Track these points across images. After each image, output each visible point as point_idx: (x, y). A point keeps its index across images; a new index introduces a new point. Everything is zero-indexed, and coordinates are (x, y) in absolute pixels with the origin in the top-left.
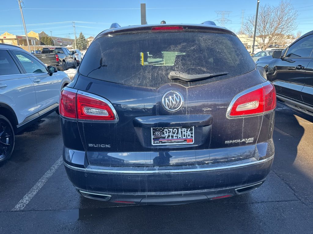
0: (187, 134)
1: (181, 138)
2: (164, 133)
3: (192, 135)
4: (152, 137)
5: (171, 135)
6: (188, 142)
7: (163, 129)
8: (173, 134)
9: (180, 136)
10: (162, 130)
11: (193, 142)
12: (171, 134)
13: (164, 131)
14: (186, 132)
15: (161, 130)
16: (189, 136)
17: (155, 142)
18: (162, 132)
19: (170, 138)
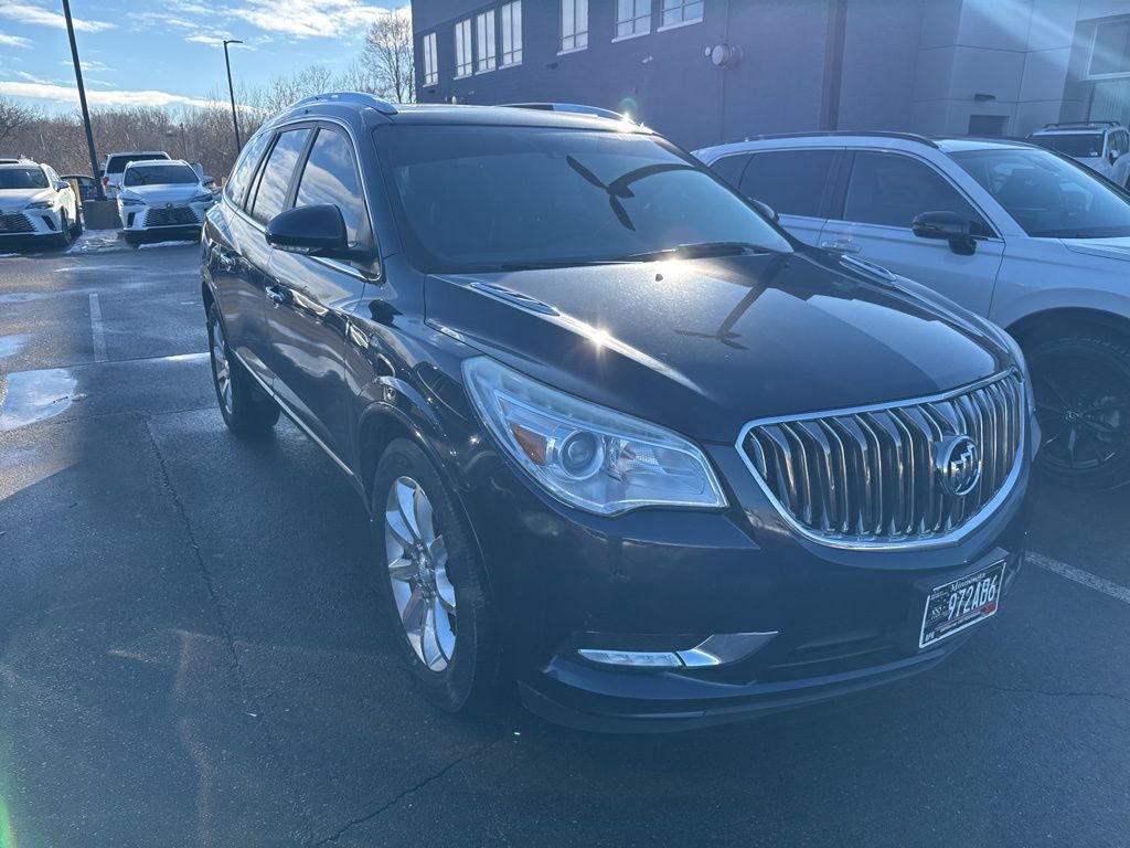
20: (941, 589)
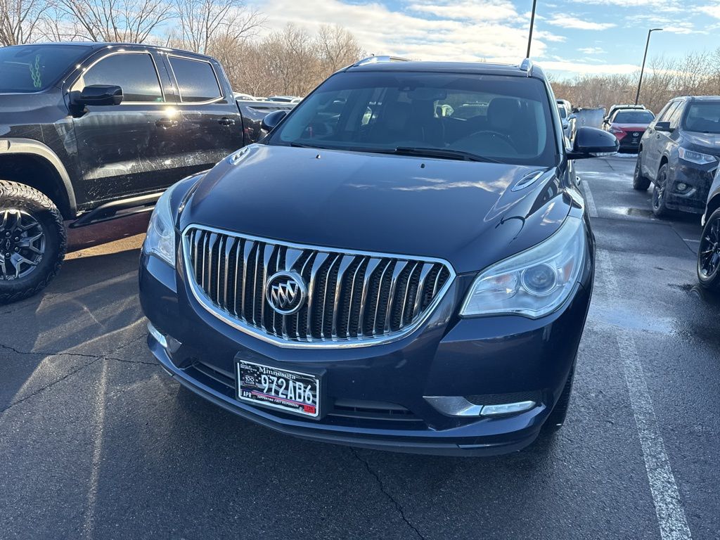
20: (248, 365)
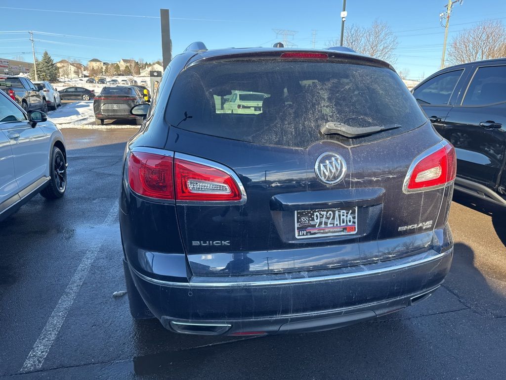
0: (347, 218)
1: (339, 225)
2: (314, 218)
3: (354, 220)
4: (296, 225)
5: (325, 222)
6: (348, 231)
7: (312, 212)
8: (326, 220)
9: (336, 222)
10: (310, 213)
11: (355, 230)
12: (324, 220)
13: (314, 215)
14: (345, 216)
15: (310, 215)
16: (350, 221)
17: (300, 234)
18: (311, 217)
19: (323, 226)
